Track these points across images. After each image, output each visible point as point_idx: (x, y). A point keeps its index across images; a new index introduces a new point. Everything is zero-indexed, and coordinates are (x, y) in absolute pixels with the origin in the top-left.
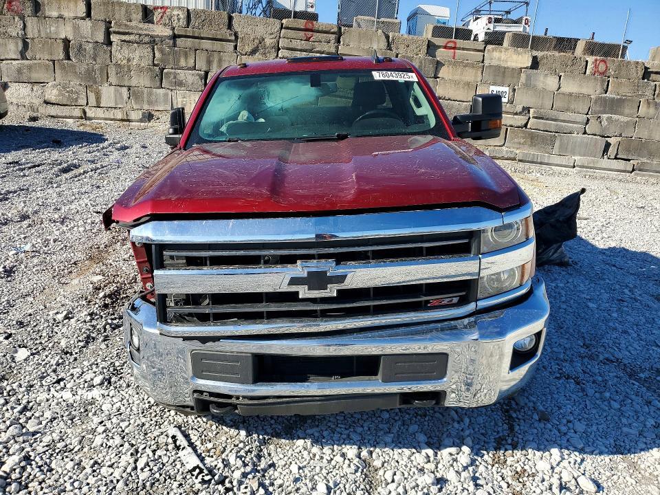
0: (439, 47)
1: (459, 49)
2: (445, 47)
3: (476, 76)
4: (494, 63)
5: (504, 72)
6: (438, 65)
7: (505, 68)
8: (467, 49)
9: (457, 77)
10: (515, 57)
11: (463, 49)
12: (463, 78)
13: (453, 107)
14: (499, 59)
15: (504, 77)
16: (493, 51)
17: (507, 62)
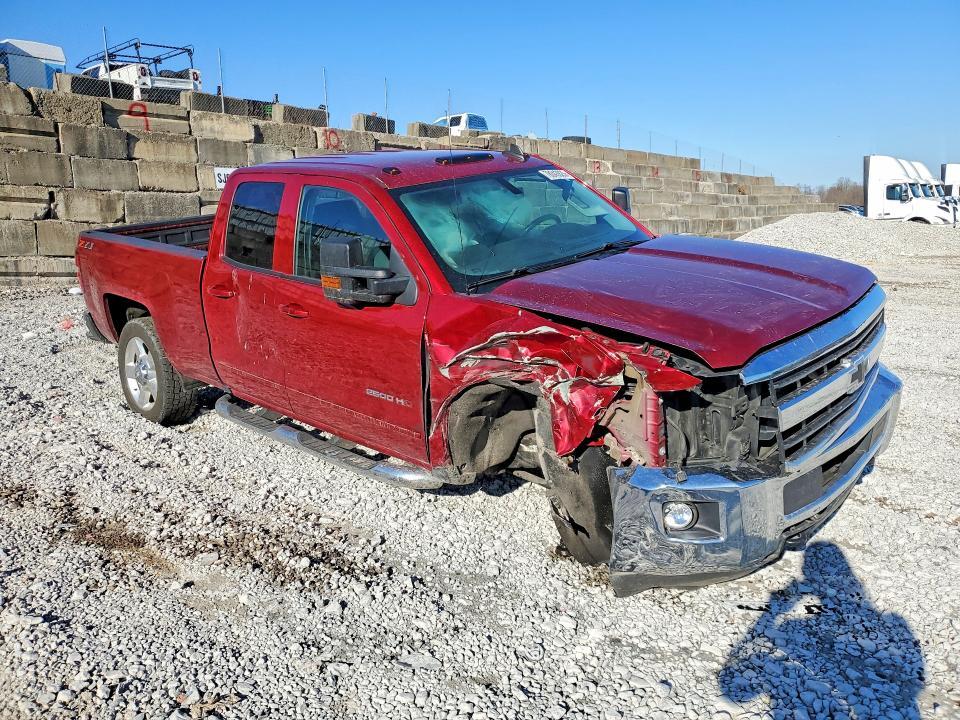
0: (121, 112)
1: (152, 115)
2: (130, 113)
3: (189, 155)
4: (208, 135)
5: (226, 148)
6: (130, 140)
7: (225, 142)
8: (165, 117)
9: (162, 157)
10: (232, 127)
11: (158, 116)
12: (171, 158)
13: (172, 202)
14: (212, 130)
15: (226, 154)
16: (201, 119)
17: (223, 133)
